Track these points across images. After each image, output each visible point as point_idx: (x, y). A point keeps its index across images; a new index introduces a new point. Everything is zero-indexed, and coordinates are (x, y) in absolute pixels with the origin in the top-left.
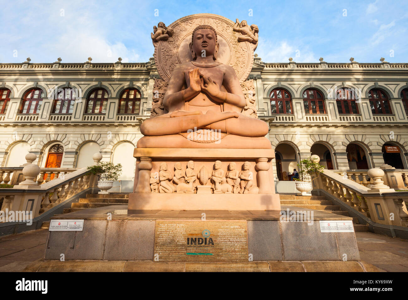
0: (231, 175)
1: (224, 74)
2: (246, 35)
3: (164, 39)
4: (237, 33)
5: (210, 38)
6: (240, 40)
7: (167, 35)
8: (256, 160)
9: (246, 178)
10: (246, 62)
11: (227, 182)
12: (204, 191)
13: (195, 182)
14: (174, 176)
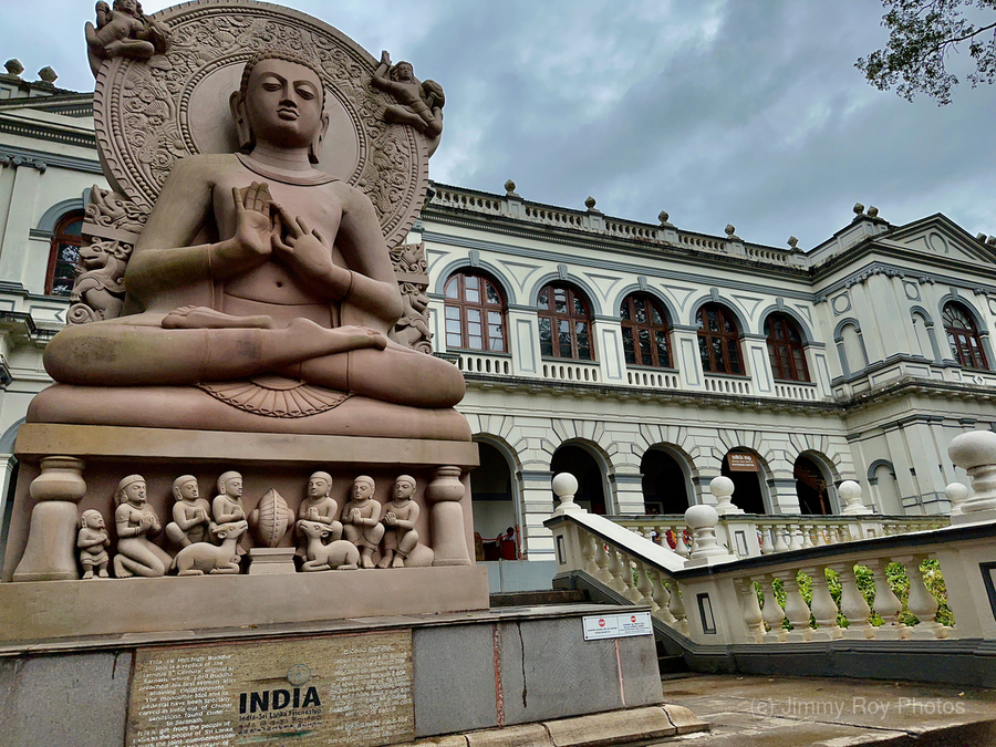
0: (357, 513)
1: (344, 213)
2: (407, 107)
4: (382, 95)
5: (305, 96)
6: (391, 119)
7: (148, 44)
9: (401, 523)
10: (406, 187)
11: (344, 536)
12: (273, 567)
13: (239, 539)
14: (168, 516)
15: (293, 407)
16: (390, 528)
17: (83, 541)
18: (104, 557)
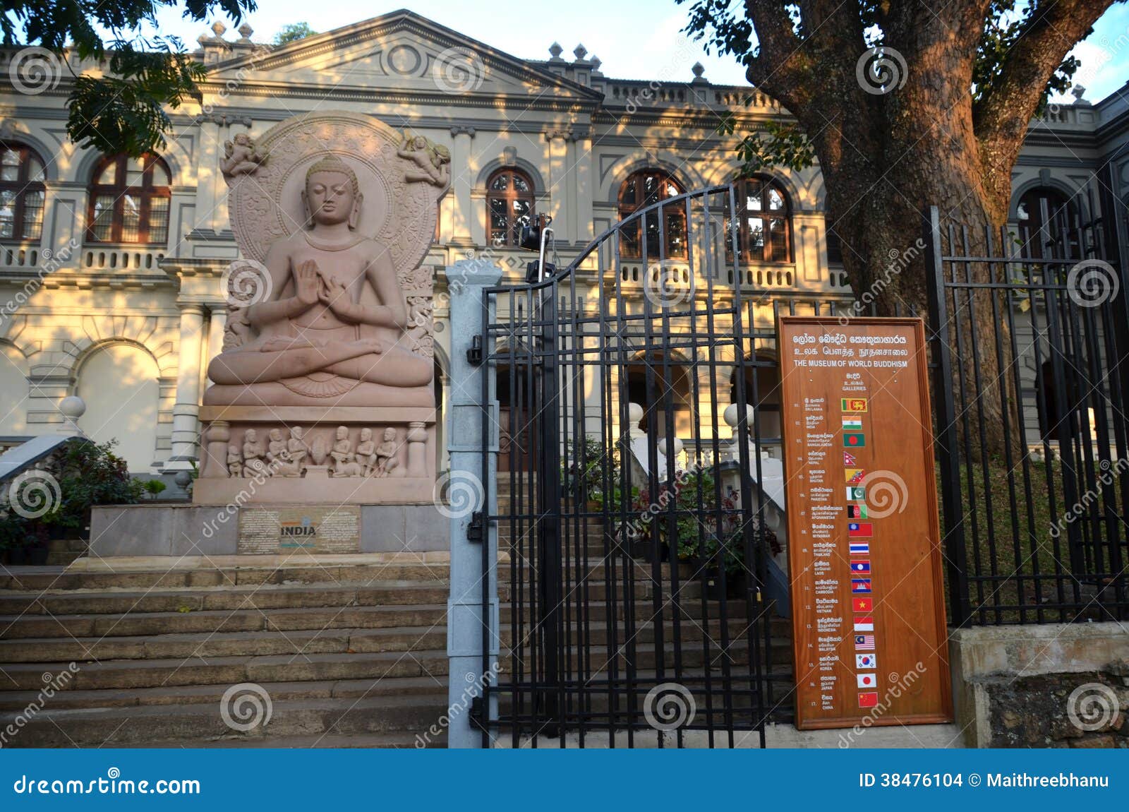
0: (361, 449)
1: (368, 263)
2: (422, 169)
3: (252, 173)
4: (406, 162)
5: (340, 193)
7: (255, 165)
8: (406, 425)
9: (385, 454)
11: (355, 460)
12: (317, 475)
13: (302, 460)
14: (268, 450)
15: (327, 391)
16: (379, 457)
17: (229, 461)
18: (239, 468)
